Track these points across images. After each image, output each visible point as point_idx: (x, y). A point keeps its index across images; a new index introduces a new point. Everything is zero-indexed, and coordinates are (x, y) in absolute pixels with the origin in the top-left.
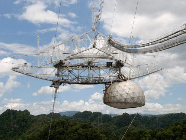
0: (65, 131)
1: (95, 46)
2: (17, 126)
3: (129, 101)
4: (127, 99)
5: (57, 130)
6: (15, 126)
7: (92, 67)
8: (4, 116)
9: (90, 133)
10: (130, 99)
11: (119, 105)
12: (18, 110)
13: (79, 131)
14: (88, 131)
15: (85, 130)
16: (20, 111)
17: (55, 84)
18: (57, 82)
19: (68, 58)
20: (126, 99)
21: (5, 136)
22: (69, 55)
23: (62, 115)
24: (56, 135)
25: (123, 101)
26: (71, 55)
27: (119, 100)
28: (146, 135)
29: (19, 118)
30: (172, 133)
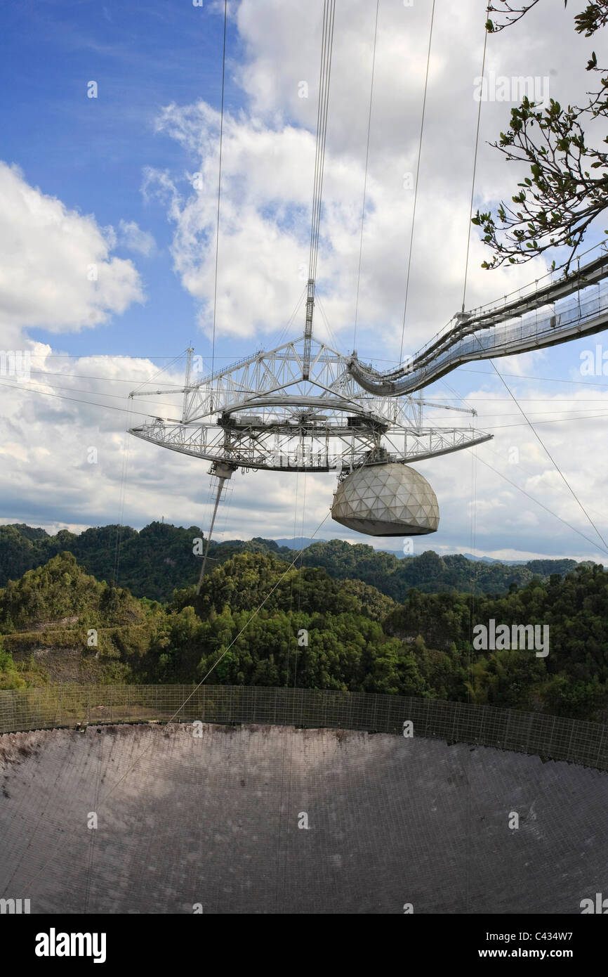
0: (264, 582)
1: (308, 376)
2: (173, 563)
3: (380, 515)
4: (374, 512)
5: (243, 579)
6: (168, 560)
7: (310, 429)
8: (144, 537)
9: (322, 592)
10: (381, 512)
11: (360, 525)
12: (177, 526)
13: (297, 586)
14: (317, 587)
15: (310, 584)
16: (181, 528)
17: (218, 468)
18: (222, 463)
19: (247, 403)
20: (370, 511)
21: (143, 583)
22: (250, 396)
23: (280, 546)
24: (241, 591)
25: (364, 515)
26: (253, 395)
27: (354, 513)
28: (457, 606)
29: (178, 544)
30: (520, 606)
